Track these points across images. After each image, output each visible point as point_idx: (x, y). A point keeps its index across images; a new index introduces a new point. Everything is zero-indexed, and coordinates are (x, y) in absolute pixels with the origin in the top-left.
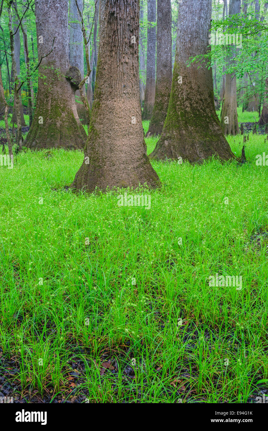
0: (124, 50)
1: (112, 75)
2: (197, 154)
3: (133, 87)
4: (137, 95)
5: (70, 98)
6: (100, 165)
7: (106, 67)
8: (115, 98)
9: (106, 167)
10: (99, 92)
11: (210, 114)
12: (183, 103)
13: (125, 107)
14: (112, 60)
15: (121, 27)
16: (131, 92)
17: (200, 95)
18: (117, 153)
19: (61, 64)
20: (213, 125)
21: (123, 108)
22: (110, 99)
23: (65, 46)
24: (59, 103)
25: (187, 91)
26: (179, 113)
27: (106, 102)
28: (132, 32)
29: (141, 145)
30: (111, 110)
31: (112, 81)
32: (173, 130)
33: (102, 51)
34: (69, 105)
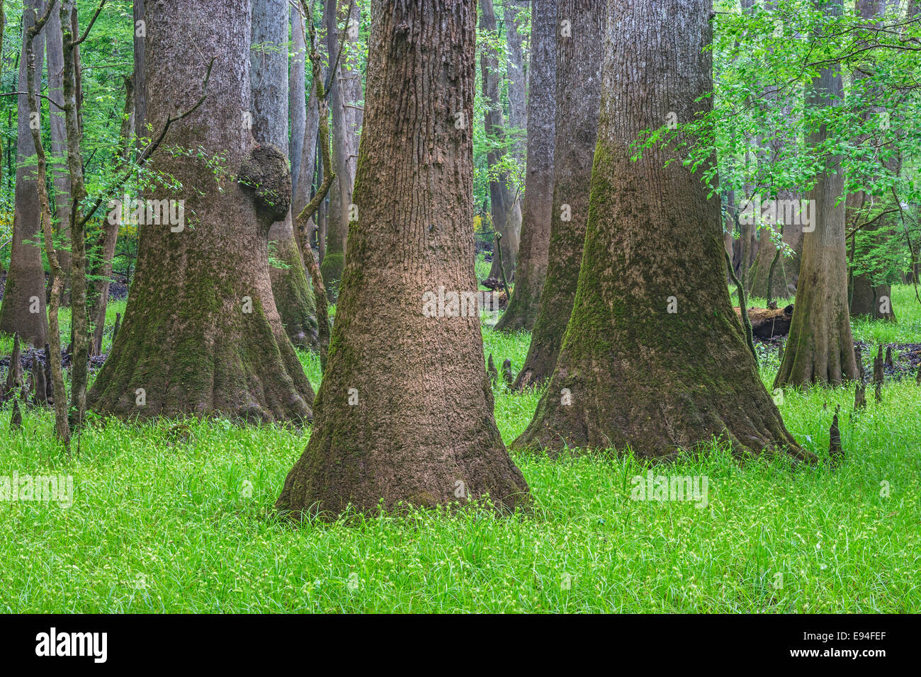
0: (431, 130)
1: (397, 199)
2: (667, 435)
3: (455, 229)
4: (466, 253)
5: (252, 250)
6: (361, 445)
7: (383, 175)
8: (406, 261)
9: (376, 452)
10: (360, 243)
11: (709, 310)
12: (622, 273)
14: (399, 156)
15: (426, 70)
16: (449, 243)
17: (676, 247)
18: (409, 413)
19: (224, 137)
20: (719, 344)
22: (391, 264)
23: (239, 77)
24: (215, 267)
25: (636, 234)
26: (611, 304)
27: (379, 270)
28: (455, 82)
29: (477, 392)
30: (392, 293)
31: (397, 213)
32: (590, 359)
33: (372, 130)
34: (247, 274)
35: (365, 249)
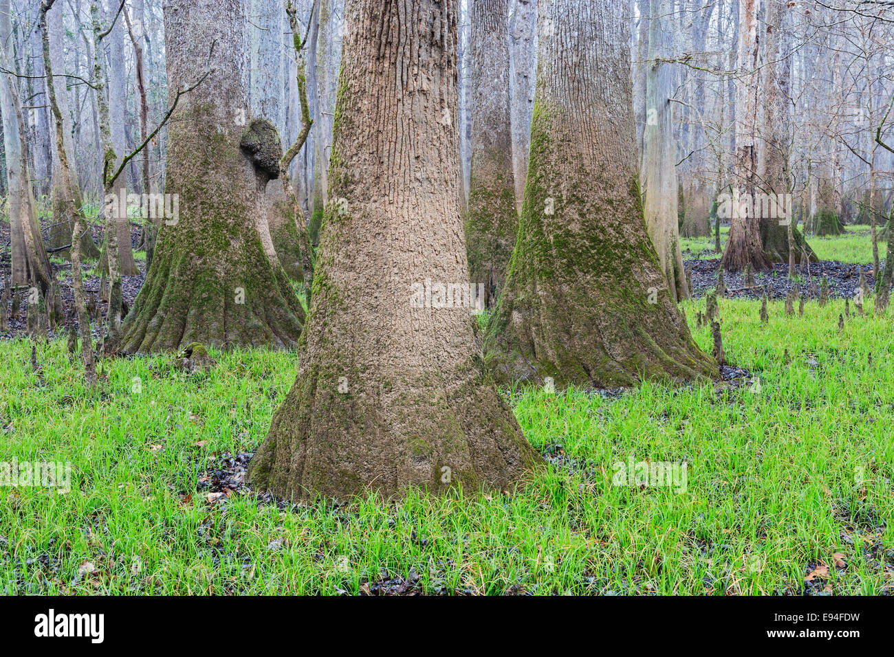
0: (415, 55)
1: (381, 129)
2: (603, 348)
3: (441, 161)
4: (453, 185)
5: (253, 202)
7: (364, 104)
8: (391, 195)
9: (363, 395)
10: (342, 176)
11: (632, 241)
12: (560, 211)
13: (420, 218)
14: (382, 83)
16: (436, 175)
17: (605, 188)
18: (397, 354)
20: (642, 269)
21: (413, 223)
22: (375, 198)
23: (240, 66)
24: (223, 215)
25: (571, 178)
26: (551, 237)
27: (363, 204)
28: (439, 4)
29: (467, 329)
30: (378, 228)
31: (380, 143)
32: (534, 284)
33: (352, 58)
34: (249, 220)
35: (347, 182)
